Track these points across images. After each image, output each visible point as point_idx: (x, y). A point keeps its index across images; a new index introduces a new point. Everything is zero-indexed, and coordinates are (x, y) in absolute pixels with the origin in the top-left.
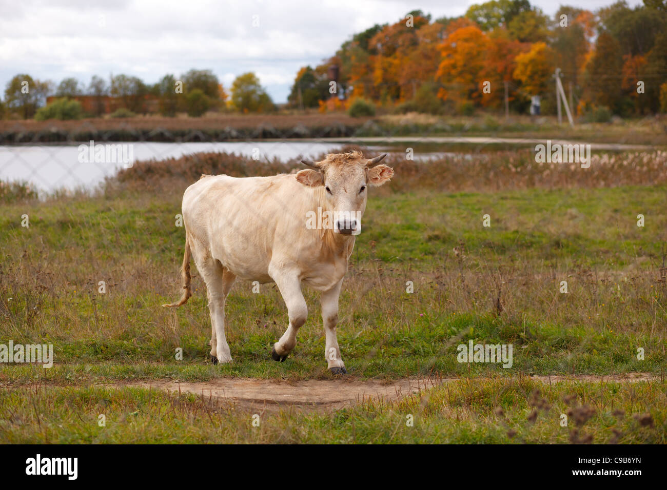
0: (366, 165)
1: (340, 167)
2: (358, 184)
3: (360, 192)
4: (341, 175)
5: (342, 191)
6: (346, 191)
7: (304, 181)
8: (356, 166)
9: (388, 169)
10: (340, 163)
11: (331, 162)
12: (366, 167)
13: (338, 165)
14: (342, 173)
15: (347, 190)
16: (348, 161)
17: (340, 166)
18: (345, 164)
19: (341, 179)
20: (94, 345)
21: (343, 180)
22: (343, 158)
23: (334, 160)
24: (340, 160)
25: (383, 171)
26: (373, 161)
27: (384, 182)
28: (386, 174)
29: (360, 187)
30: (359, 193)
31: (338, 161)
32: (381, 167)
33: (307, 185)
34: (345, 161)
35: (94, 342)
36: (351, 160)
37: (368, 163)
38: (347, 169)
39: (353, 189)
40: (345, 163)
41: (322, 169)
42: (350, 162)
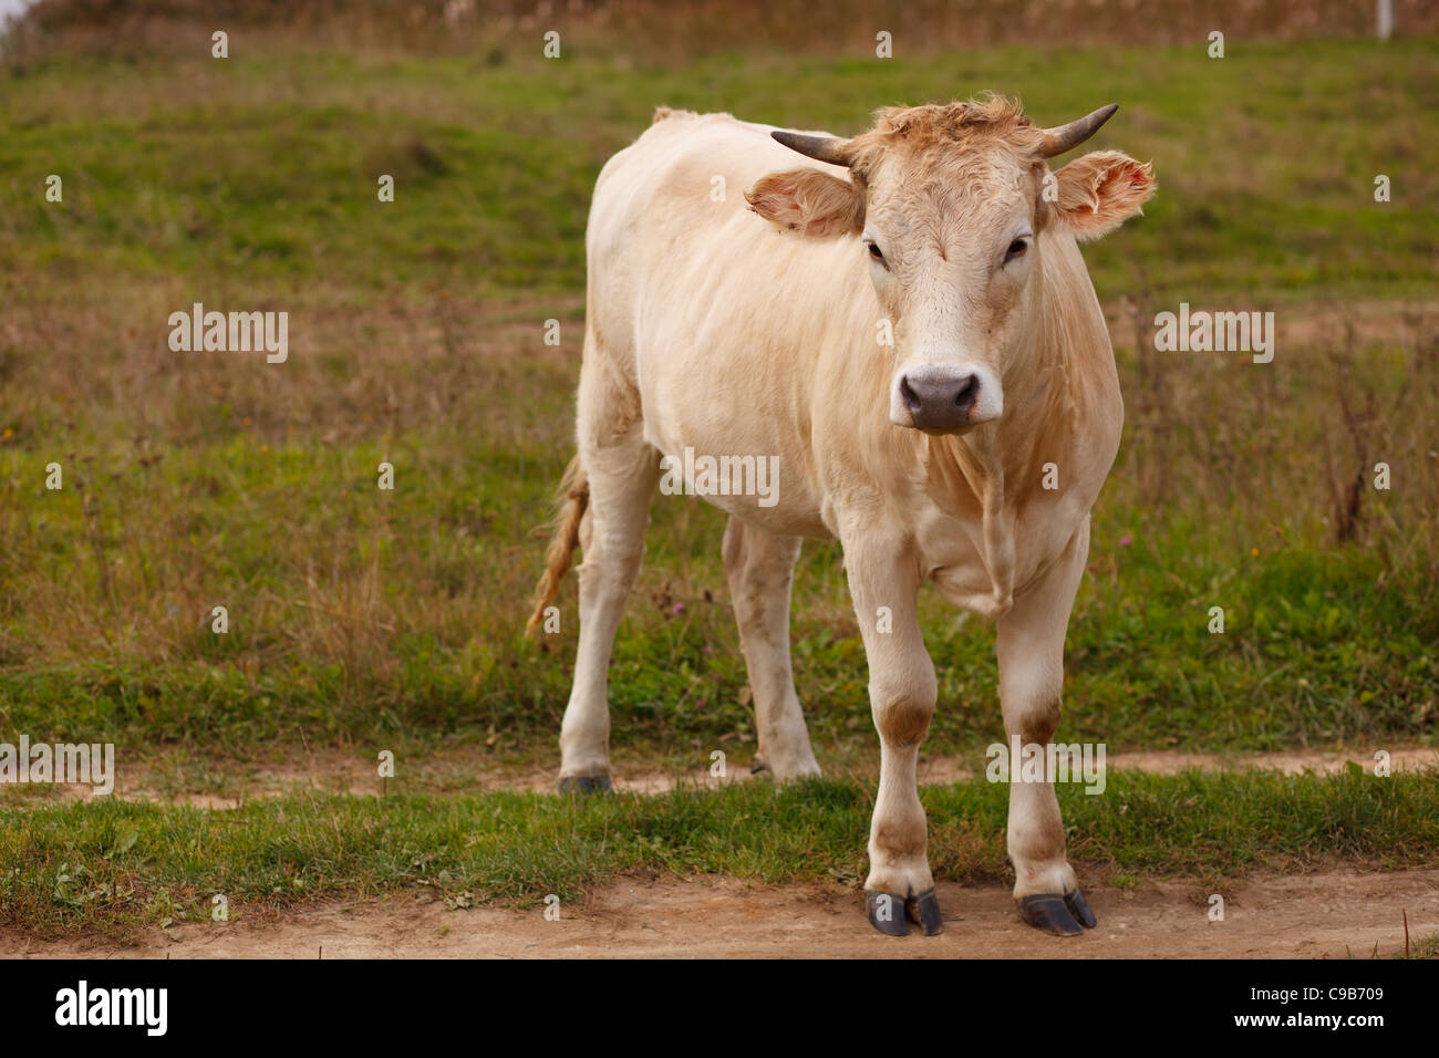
0: (1038, 152)
1: (926, 158)
2: (1001, 227)
3: (1007, 260)
4: (928, 190)
5: (928, 253)
6: (944, 257)
7: (782, 210)
8: (995, 158)
9: (1129, 167)
10: (928, 143)
11: (892, 138)
12: (1036, 159)
13: (917, 151)
14: (931, 179)
15: (950, 252)
16: (960, 132)
17: (928, 152)
18: (946, 147)
19: (929, 207)
20: (113, 689)
21: (935, 210)
22: (939, 122)
23: (905, 131)
24: (928, 128)
25: (1112, 175)
26: (1066, 135)
27: (1117, 218)
28: (1121, 190)
29: (1006, 240)
30: (1002, 267)
31: (921, 134)
32: (1100, 163)
33: (792, 226)
34: (950, 133)
35: (113, 677)
36: (972, 129)
37: (1044, 145)
38: (953, 166)
39: (974, 247)
40: (945, 139)
41: (857, 168)
42: (968, 139)
